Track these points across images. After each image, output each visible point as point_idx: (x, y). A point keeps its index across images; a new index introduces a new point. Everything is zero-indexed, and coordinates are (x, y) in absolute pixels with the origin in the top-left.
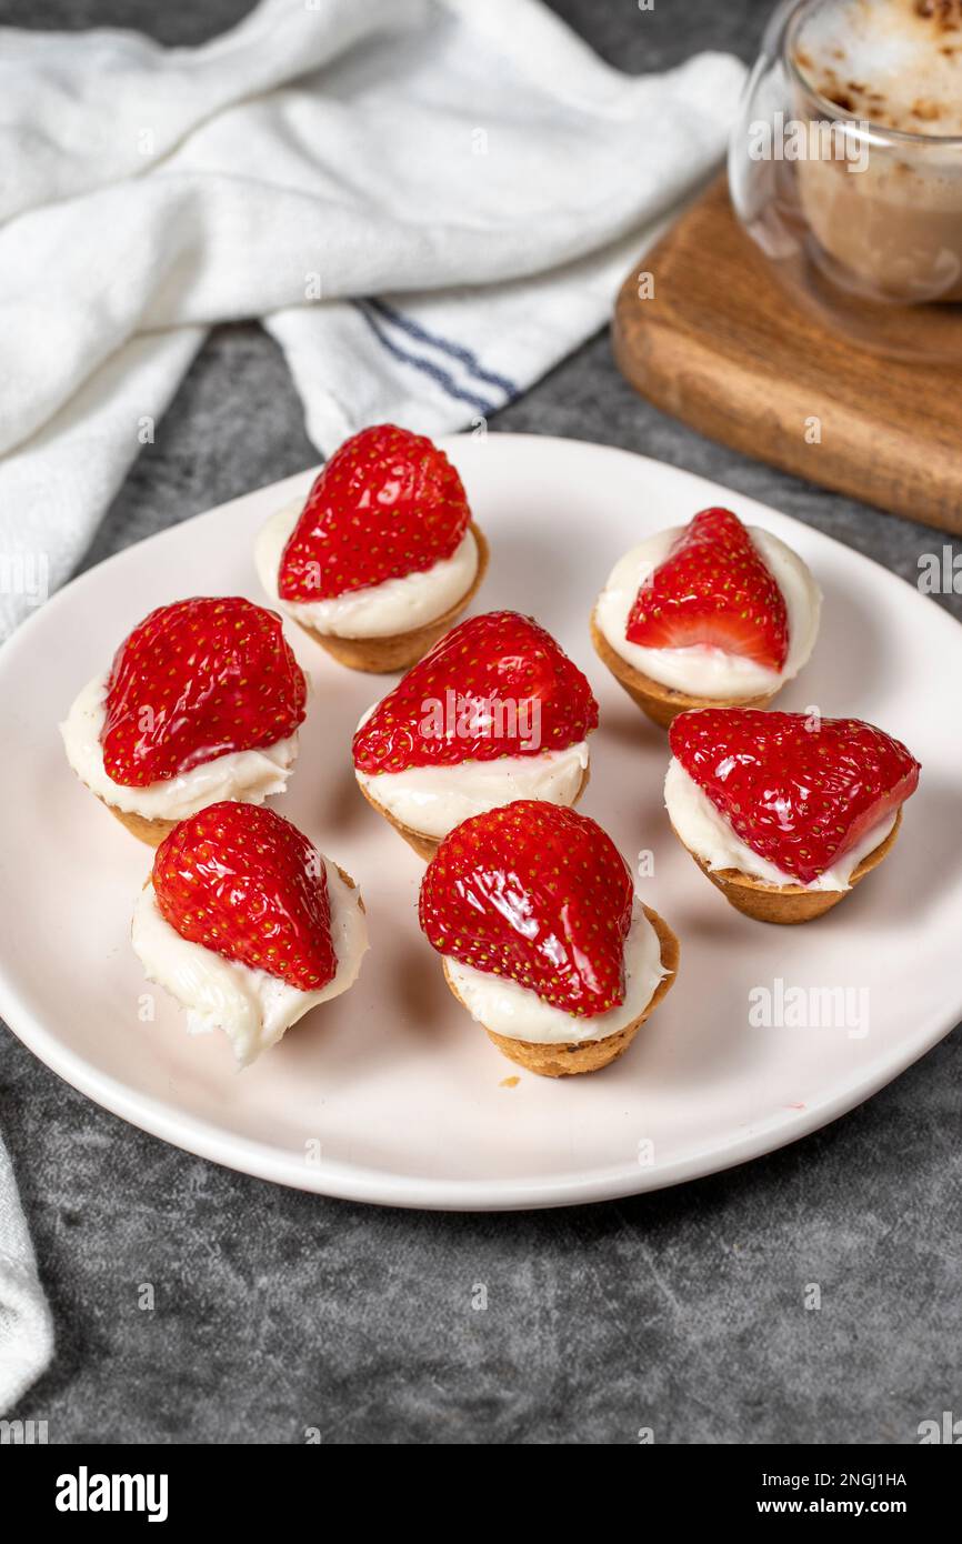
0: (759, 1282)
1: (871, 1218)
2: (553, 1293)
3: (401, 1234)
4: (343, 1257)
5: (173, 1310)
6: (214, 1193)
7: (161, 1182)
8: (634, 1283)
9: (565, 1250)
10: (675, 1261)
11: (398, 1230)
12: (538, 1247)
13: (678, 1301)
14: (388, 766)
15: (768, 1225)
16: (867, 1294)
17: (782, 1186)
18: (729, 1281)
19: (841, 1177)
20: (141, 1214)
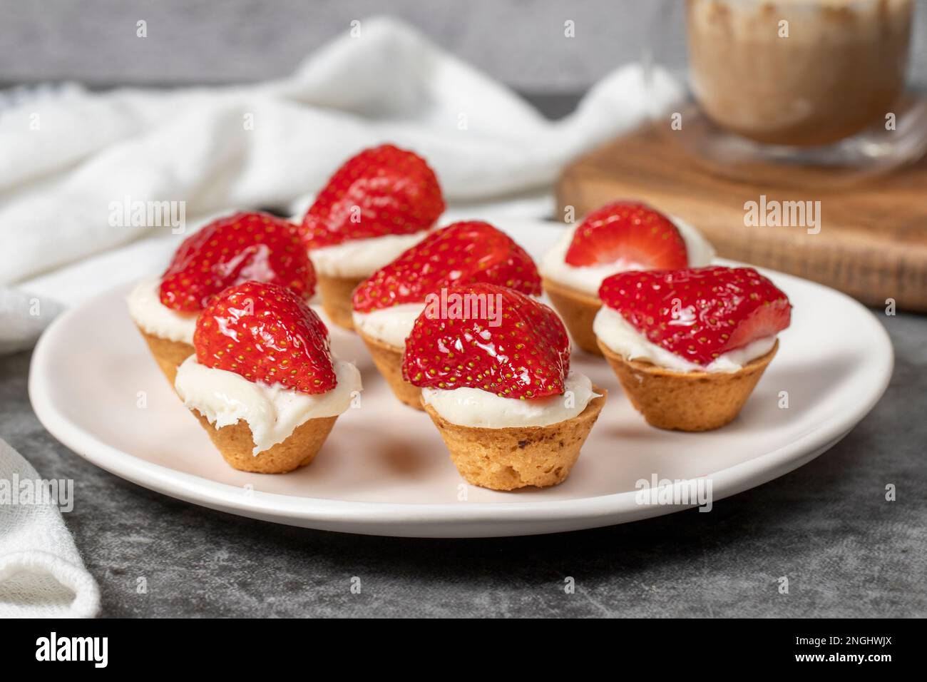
0: (673, 602)
1: (763, 575)
2: (506, 605)
3: (384, 581)
4: (336, 590)
5: (197, 610)
6: (234, 562)
7: (191, 557)
8: (572, 602)
9: (516, 588)
10: (605, 593)
11: (381, 579)
12: (495, 586)
13: (607, 609)
14: (379, 304)
15: (680, 578)
16: (760, 607)
17: (690, 562)
18: (648, 601)
19: (738, 558)
20: (174, 571)
